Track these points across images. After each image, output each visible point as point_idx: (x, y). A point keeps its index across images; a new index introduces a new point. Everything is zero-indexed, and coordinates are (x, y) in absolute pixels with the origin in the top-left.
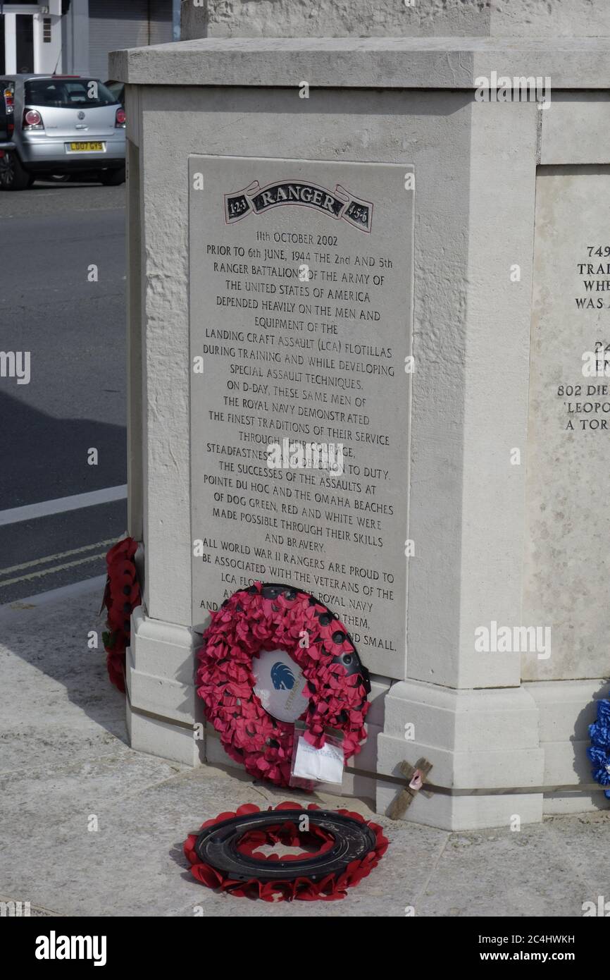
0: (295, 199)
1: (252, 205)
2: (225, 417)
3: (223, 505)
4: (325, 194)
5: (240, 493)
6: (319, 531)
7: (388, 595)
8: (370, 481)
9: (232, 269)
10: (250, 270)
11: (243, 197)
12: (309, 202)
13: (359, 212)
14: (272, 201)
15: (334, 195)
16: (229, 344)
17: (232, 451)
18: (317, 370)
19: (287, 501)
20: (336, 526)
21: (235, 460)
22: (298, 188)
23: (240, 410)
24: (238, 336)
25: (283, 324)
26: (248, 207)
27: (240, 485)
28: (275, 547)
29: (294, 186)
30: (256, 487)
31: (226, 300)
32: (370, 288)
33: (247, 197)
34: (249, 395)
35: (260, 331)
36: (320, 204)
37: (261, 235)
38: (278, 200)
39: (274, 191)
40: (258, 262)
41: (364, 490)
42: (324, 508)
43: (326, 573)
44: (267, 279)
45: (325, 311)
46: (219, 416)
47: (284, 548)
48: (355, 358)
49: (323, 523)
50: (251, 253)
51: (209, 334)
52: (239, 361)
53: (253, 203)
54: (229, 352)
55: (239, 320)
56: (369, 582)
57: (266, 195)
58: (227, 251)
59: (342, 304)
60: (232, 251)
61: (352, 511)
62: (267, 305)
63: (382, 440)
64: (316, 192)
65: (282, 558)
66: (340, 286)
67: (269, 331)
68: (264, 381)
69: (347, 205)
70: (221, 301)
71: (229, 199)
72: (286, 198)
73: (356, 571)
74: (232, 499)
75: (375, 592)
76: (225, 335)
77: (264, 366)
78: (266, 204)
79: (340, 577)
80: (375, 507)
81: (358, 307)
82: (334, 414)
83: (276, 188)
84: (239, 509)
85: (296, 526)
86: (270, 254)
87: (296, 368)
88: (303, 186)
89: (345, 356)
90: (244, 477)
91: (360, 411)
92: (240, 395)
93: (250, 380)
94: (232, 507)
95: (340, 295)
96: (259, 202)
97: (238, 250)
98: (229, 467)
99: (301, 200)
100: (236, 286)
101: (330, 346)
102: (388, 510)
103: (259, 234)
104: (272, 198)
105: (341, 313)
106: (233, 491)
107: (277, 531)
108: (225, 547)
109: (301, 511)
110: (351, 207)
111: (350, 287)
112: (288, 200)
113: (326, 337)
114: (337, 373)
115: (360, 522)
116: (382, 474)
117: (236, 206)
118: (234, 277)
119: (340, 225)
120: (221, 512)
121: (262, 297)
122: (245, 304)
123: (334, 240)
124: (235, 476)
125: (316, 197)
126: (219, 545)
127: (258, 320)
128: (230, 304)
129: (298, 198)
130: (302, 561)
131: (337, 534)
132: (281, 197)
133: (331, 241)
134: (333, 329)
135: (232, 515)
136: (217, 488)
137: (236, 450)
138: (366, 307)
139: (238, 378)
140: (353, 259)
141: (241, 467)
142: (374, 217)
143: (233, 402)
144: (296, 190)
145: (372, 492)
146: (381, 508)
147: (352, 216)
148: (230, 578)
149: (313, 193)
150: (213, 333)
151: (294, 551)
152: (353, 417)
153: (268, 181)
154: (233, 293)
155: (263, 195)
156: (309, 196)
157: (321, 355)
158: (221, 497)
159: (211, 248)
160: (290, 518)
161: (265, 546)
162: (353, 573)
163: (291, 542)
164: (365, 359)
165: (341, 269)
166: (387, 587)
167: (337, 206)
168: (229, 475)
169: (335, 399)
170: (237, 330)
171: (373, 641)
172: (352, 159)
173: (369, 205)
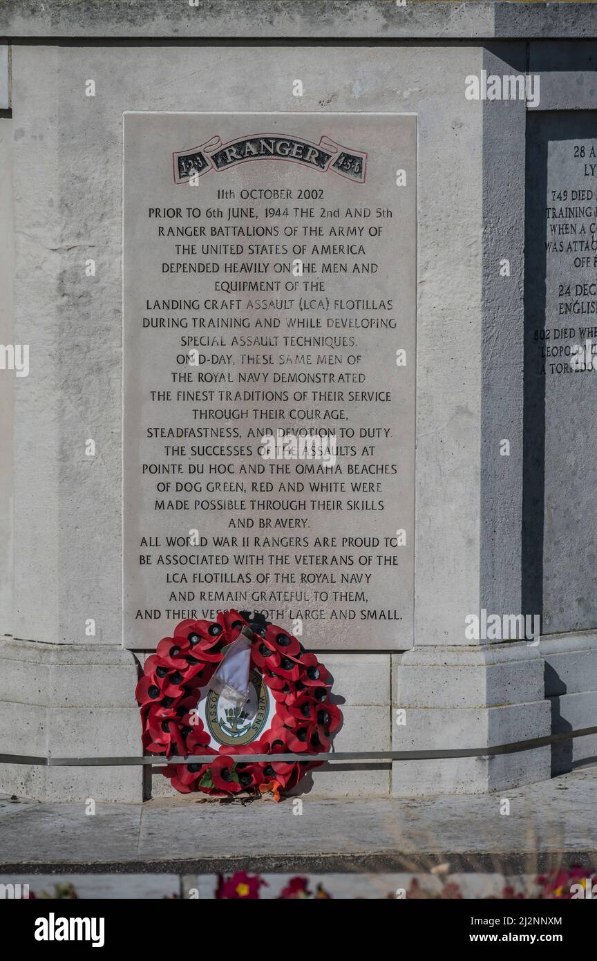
0: (267, 153)
1: (210, 162)
2: (173, 396)
3: (171, 496)
4: (307, 146)
5: (194, 478)
6: (302, 505)
7: (391, 560)
8: (367, 442)
9: (183, 232)
10: (208, 231)
11: (200, 154)
12: (286, 156)
13: (350, 163)
14: (237, 157)
15: (319, 148)
16: (177, 314)
17: (182, 433)
18: (298, 332)
19: (258, 478)
20: (322, 496)
21: (188, 442)
22: (273, 142)
23: (195, 386)
24: (191, 305)
25: (253, 286)
26: (205, 164)
27: (194, 469)
28: (240, 533)
29: (266, 140)
30: (217, 469)
31: (175, 266)
32: (365, 240)
33: (205, 155)
34: (207, 368)
35: (222, 297)
36: (301, 157)
37: (221, 194)
38: (246, 155)
39: (241, 146)
40: (218, 223)
41: (359, 452)
42: (308, 479)
43: (311, 550)
44: (232, 240)
45: (308, 268)
46: (165, 396)
47: (256, 531)
48: (347, 314)
49: (307, 496)
50: (210, 214)
51: (151, 305)
52: (193, 332)
53: (212, 161)
54: (178, 324)
55: (198, 287)
56: (367, 551)
57: (231, 151)
58: (177, 213)
59: (329, 259)
60: (184, 213)
61: (344, 477)
62: (232, 268)
63: (382, 397)
64: (296, 146)
65: (252, 542)
66: (327, 240)
67: (234, 296)
68: (229, 350)
69: (335, 157)
70: (168, 268)
71: (179, 158)
72: (256, 153)
73: (351, 542)
74: (181, 487)
75: (375, 560)
76: (176, 305)
77: (228, 334)
78: (230, 160)
79: (329, 552)
80: (373, 469)
81: (349, 260)
82: (322, 377)
83: (244, 143)
84: (192, 497)
85: (269, 505)
86: (236, 213)
87: (270, 332)
88: (278, 140)
89: (335, 313)
90: (198, 460)
91: (354, 369)
92: (192, 368)
93: (210, 351)
94: (182, 496)
95: (327, 250)
97: (194, 212)
98: (180, 451)
99: (276, 154)
100: (190, 250)
101: (315, 305)
102: (390, 470)
103: (221, 193)
104: (238, 153)
105: (327, 268)
106: (184, 477)
107: (245, 514)
108: (171, 542)
109: (276, 487)
110: (340, 158)
111: (340, 240)
113: (309, 295)
114: (324, 332)
115: (355, 488)
116: (382, 433)
117: (189, 162)
118: (185, 241)
119: (323, 177)
120: (166, 504)
121: (224, 259)
122: (203, 268)
123: (319, 193)
124: (187, 460)
125: (295, 150)
126: (162, 541)
127: (219, 285)
128: (181, 270)
129: (272, 152)
130: (279, 542)
131: (326, 505)
132: (250, 152)
133: (314, 194)
134: (319, 286)
135: (183, 505)
136: (162, 477)
137: (188, 431)
138: (361, 260)
139: (193, 351)
140: (343, 212)
141: (196, 449)
142: (370, 166)
143: (184, 378)
144: (269, 144)
145: (370, 453)
146: (383, 469)
147: (341, 167)
148: (178, 578)
149: (292, 147)
150: (157, 303)
151: (274, 533)
152: (345, 377)
153: (228, 137)
154: (183, 258)
155: (227, 151)
156: (287, 150)
157: (305, 315)
158: (166, 487)
159: (154, 212)
160: (262, 497)
161: (229, 533)
162: (346, 544)
163: (264, 523)
164: (360, 314)
165: (329, 223)
166: (390, 552)
167: (322, 159)
168: (177, 460)
169: (321, 360)
170: (189, 298)
171: (373, 615)
172: (341, 111)
173: (364, 156)
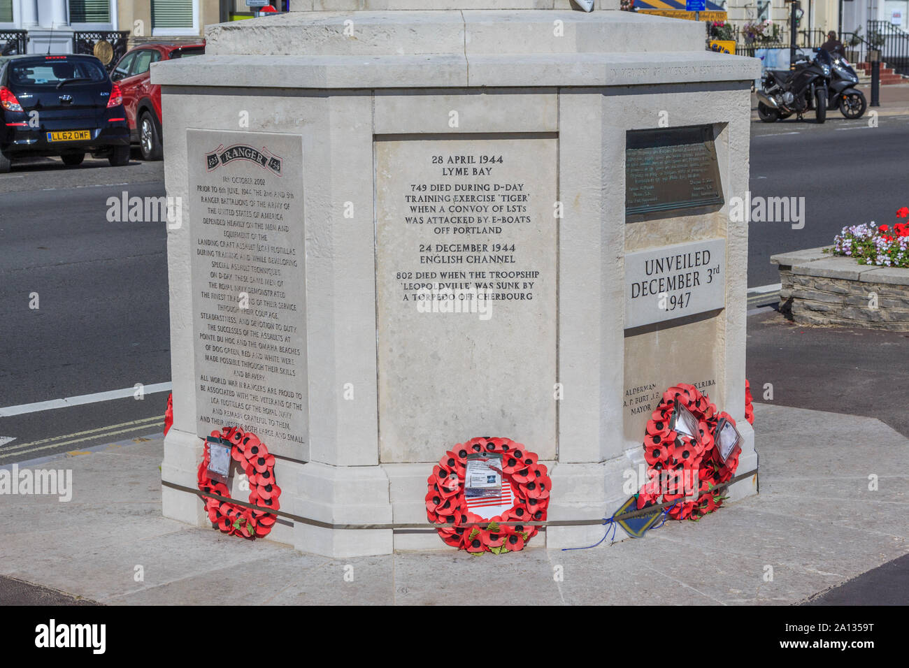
0: (242, 156)
1: (220, 160)
2: (210, 295)
3: (211, 353)
4: (258, 153)
5: (219, 344)
6: (262, 368)
7: (299, 407)
8: (289, 334)
9: (211, 200)
10: (220, 201)
11: (215, 155)
12: (249, 158)
13: (275, 164)
14: (230, 157)
15: (262, 154)
16: (211, 248)
17: (215, 317)
18: (258, 264)
19: (244, 349)
20: (271, 363)
21: (216, 323)
22: (244, 149)
23: (218, 291)
24: (215, 243)
25: (239, 235)
26: (218, 162)
27: (219, 339)
28: (239, 379)
29: (242, 148)
30: (228, 340)
31: (208, 220)
32: (282, 211)
33: (217, 155)
34: (222, 281)
35: (227, 240)
36: (255, 159)
37: (225, 179)
38: (234, 157)
39: (231, 151)
40: (225, 196)
41: (284, 340)
42: (264, 352)
43: (266, 395)
44: (229, 206)
45: (260, 226)
46: (206, 295)
47: (244, 380)
48: (278, 256)
49: (264, 362)
50: (222, 190)
51: (200, 242)
52: (216, 259)
54: (211, 253)
55: (215, 233)
56: (289, 399)
58: (208, 189)
59: (269, 221)
60: (211, 189)
61: (278, 354)
62: (230, 223)
63: (292, 307)
64: (253, 152)
65: (243, 385)
66: (267, 210)
67: (231, 240)
68: (230, 272)
69: (269, 159)
70: (206, 221)
71: (208, 156)
72: (237, 155)
73: (282, 392)
74: (215, 349)
75: (293, 405)
76: (208, 243)
77: (230, 262)
78: (227, 159)
79: (275, 397)
80: (290, 351)
81: (277, 223)
82: (267, 292)
83: (232, 149)
84: (220, 355)
85: (249, 364)
86: (231, 191)
87: (246, 263)
88: (246, 148)
89: (271, 254)
90: (222, 334)
91: (280, 289)
92: (217, 280)
93: (223, 271)
94: (215, 354)
95: (267, 216)
96: (223, 157)
97: (214, 189)
98: (213, 328)
99: (245, 157)
100: (213, 211)
101: (264, 248)
102: (297, 352)
104: (230, 155)
105: (269, 227)
106: (216, 343)
107: (240, 368)
108: (213, 380)
109: (252, 355)
110: (271, 161)
111: (272, 211)
112: (239, 157)
113: (261, 243)
114: (267, 265)
115: (283, 361)
116: (293, 329)
117: (212, 161)
118: (211, 206)
119: (265, 172)
120: (210, 358)
121: (228, 218)
122: (218, 223)
123: (263, 181)
124: (216, 333)
125: (253, 155)
126: (209, 378)
127: (225, 232)
128: (210, 223)
130: (254, 387)
131: (271, 369)
132: (235, 155)
133: (261, 182)
134: (264, 238)
135: (215, 359)
136: (208, 342)
138: (281, 223)
139: (217, 270)
140: (273, 194)
141: (220, 327)
142: (283, 166)
143: (214, 285)
144: (242, 150)
145: (288, 341)
146: (294, 351)
147: (272, 166)
148: (215, 401)
149: (251, 153)
150: (202, 242)
151: (249, 381)
152: (277, 294)
153: (227, 145)
154: (212, 216)
155: (226, 154)
156: (250, 155)
157: (259, 254)
158: (209, 347)
159: (200, 187)
160: (246, 359)
161: (234, 378)
162: (281, 394)
163: (247, 375)
164: (282, 256)
165: (267, 200)
166: (299, 402)
167: (264, 160)
168: (213, 333)
169: (267, 282)
170: (214, 239)
171: (292, 438)
172: (271, 131)
173: (281, 160)
